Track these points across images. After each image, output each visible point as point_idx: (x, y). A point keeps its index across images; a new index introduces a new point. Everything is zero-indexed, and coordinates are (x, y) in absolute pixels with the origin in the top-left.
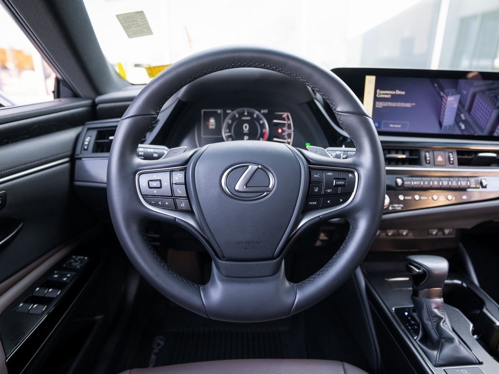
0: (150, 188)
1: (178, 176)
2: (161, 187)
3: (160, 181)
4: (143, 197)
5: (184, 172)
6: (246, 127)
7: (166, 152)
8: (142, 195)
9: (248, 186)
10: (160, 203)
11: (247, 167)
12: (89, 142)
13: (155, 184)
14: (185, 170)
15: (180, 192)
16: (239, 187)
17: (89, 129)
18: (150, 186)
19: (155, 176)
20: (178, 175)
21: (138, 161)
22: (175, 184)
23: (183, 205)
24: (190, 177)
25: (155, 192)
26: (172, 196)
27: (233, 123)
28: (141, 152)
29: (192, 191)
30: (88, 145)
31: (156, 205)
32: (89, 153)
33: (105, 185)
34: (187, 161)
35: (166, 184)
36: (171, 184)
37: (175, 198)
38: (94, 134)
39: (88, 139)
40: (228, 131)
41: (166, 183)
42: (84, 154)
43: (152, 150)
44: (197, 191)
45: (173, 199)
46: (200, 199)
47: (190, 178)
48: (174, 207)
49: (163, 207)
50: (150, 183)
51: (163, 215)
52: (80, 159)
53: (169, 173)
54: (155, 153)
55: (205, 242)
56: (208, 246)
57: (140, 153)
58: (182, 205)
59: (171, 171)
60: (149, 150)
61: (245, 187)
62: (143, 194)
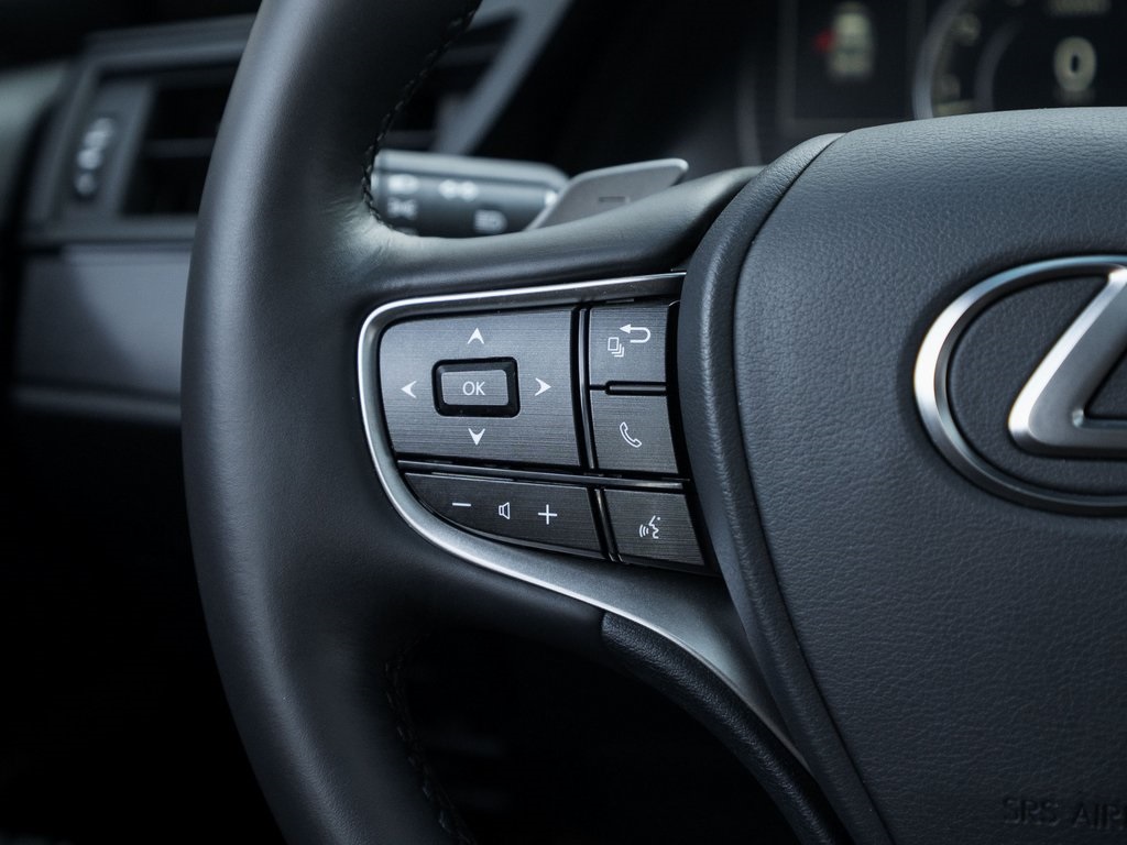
0: (445, 409)
1: (625, 339)
2: (511, 409)
3: (509, 365)
4: (401, 472)
5: (661, 314)
6: (1075, 64)
7: (551, 199)
8: (395, 456)
9: (1098, 409)
10: (504, 510)
11: (1096, 281)
12: (108, 153)
13: (478, 388)
14: (669, 300)
15: (635, 443)
16: (1036, 418)
17: (111, 77)
18: (449, 399)
19: (477, 334)
20: (627, 329)
21: (372, 236)
22: (607, 388)
23: (650, 529)
24: (706, 340)
25: (477, 438)
26: (583, 468)
27: (985, 35)
28: (403, 198)
29: (715, 432)
30: (98, 173)
31: (475, 523)
32: (105, 218)
33: (171, 412)
34: (684, 244)
35: (545, 387)
36: (580, 394)
37: (600, 478)
38: (135, 104)
39: (98, 137)
40: (955, 88)
41: (545, 384)
42: (76, 223)
43: (468, 191)
44: (750, 437)
45: (591, 487)
46: (764, 494)
47: (706, 352)
48: (596, 545)
49: (524, 537)
50: (448, 377)
51: (522, 593)
52: (54, 251)
53: (567, 315)
54: (489, 207)
55: (790, 788)
56: (807, 812)
57: (397, 208)
58: (643, 531)
59: (582, 308)
60: (449, 190)
61: (1078, 417)
62: (397, 450)
